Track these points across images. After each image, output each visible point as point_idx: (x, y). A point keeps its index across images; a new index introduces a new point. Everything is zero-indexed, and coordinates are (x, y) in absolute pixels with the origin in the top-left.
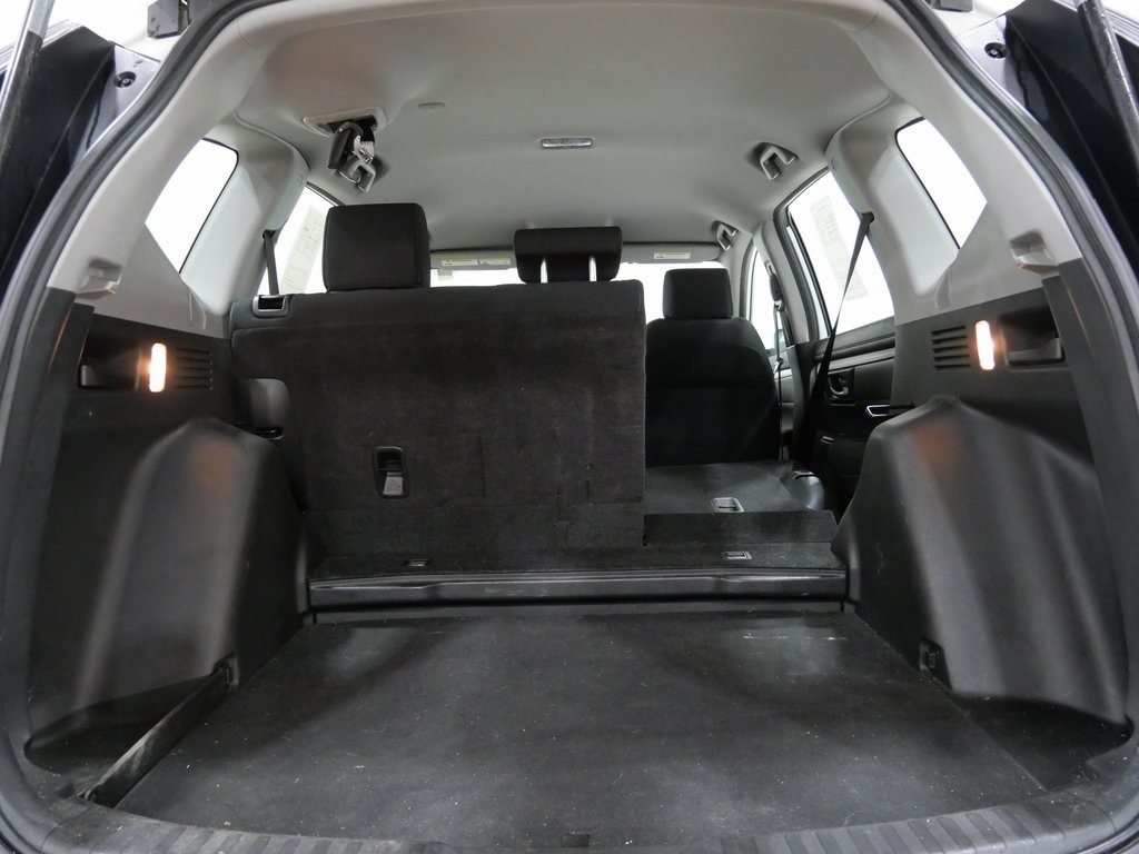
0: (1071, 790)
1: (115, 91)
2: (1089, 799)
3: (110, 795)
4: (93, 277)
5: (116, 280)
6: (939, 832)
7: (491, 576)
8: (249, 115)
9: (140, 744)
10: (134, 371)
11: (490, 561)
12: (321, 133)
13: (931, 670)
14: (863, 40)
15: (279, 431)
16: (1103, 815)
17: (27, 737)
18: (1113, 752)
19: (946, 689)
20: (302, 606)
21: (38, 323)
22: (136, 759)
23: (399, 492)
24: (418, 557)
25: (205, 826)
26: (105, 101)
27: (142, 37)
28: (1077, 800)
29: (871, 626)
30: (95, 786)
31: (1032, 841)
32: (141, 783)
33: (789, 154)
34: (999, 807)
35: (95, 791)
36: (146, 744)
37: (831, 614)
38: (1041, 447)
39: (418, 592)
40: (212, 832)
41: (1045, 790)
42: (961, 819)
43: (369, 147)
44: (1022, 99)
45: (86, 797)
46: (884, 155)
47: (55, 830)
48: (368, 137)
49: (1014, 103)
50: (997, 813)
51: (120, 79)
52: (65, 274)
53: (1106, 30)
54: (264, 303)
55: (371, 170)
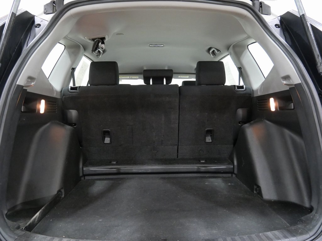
0: (298, 226)
1: (35, 29)
2: (303, 228)
3: (30, 228)
4: (27, 81)
5: (34, 82)
6: (264, 237)
7: (135, 166)
8: (70, 36)
9: (38, 214)
10: (36, 107)
11: (135, 162)
12: (89, 41)
13: (258, 193)
14: (242, 22)
15: (75, 124)
16: (307, 232)
17: (6, 212)
18: (308, 215)
19: (262, 198)
20: (81, 174)
21: (14, 94)
22: (37, 218)
23: (109, 142)
24: (114, 161)
25: (60, 237)
26: (32, 31)
27: (42, 14)
28: (300, 228)
29: (240, 180)
30: (26, 226)
31: (288, 240)
32: (38, 225)
33: (218, 50)
34: (279, 230)
35: (26, 228)
36: (39, 214)
37: (229, 177)
38: (287, 132)
39: (114, 171)
40: (62, 239)
41: (290, 226)
42: (269, 234)
43: (103, 46)
44: (285, 39)
45: (23, 229)
46: (245, 51)
47: (17, 238)
48: (103, 43)
49: (283, 40)
50: (278, 232)
51: (36, 26)
52: (21, 81)
53: (308, 22)
54: (72, 88)
55: (102, 52)
